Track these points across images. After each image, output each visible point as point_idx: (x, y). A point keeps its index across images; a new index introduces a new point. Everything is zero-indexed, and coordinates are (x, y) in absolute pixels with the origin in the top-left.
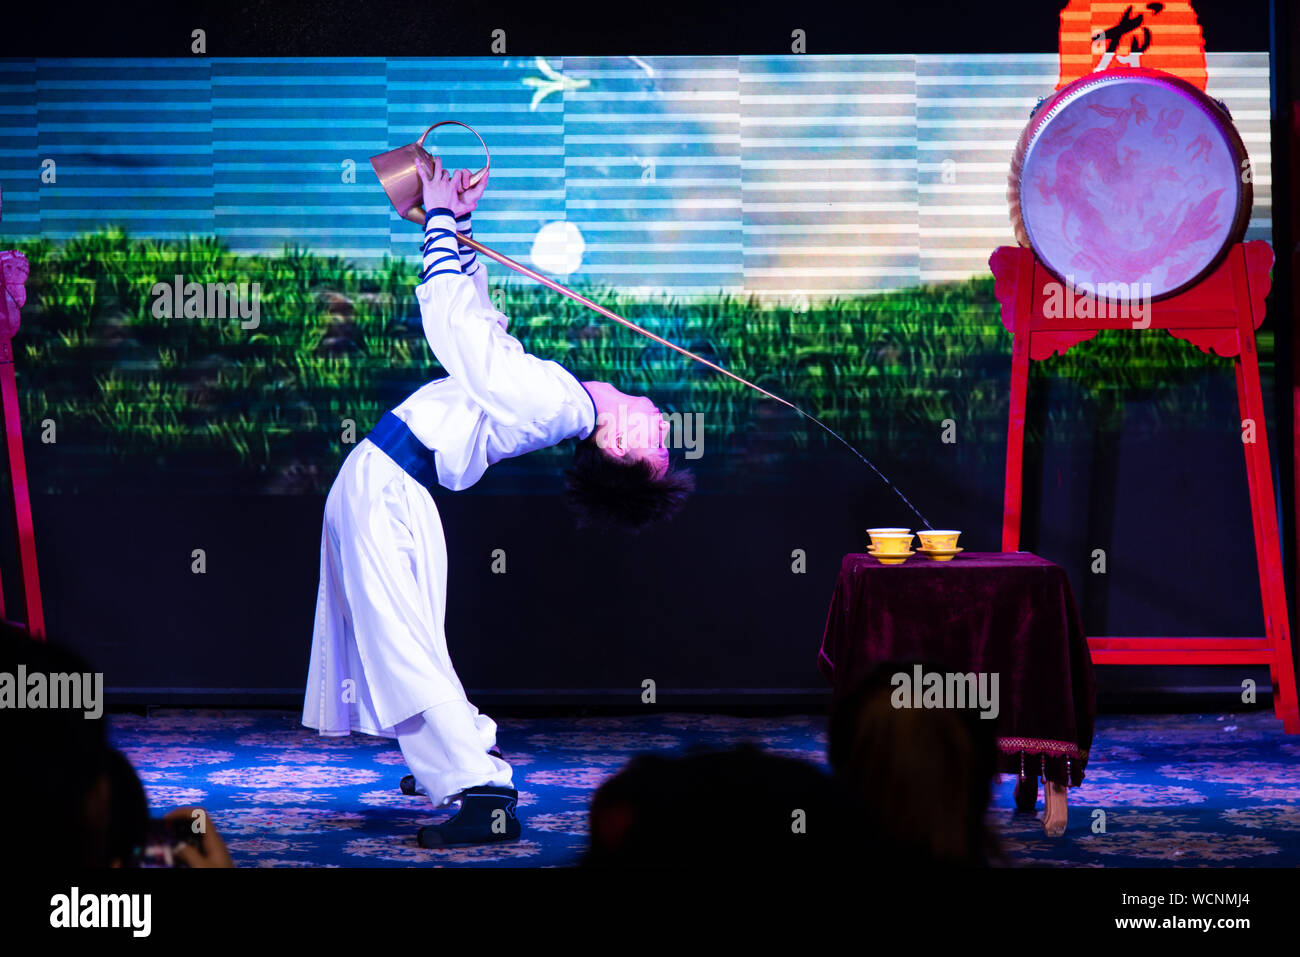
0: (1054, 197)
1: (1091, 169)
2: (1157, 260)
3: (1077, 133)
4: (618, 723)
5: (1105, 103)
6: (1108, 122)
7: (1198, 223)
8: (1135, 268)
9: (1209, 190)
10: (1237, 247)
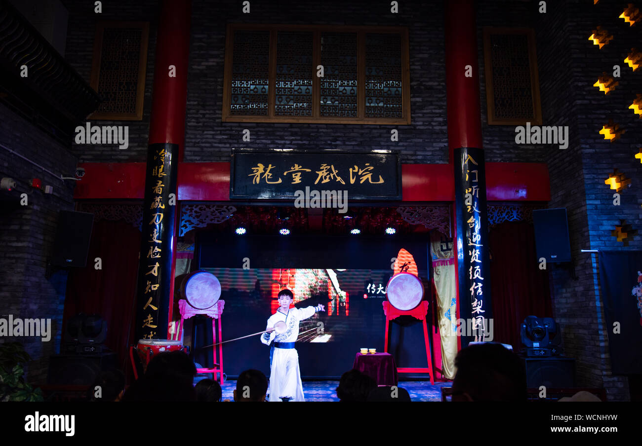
0: (393, 293)
1: (398, 288)
2: (409, 304)
3: (396, 283)
4: (319, 382)
5: (401, 278)
6: (401, 281)
7: (416, 298)
8: (406, 305)
9: (418, 292)
10: (422, 302)
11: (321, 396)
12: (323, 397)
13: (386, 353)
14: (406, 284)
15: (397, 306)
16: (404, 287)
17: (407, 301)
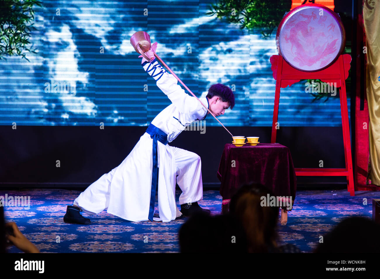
0: (289, 41)
1: (300, 33)
2: (318, 59)
3: (296, 22)
5: (305, 14)
6: (305, 19)
7: (330, 49)
8: (312, 61)
9: (334, 39)
10: (341, 56)
11: (167, 229)
12: (169, 231)
13: (275, 145)
14: (313, 25)
15: (296, 64)
16: (309, 29)
17: (314, 54)
